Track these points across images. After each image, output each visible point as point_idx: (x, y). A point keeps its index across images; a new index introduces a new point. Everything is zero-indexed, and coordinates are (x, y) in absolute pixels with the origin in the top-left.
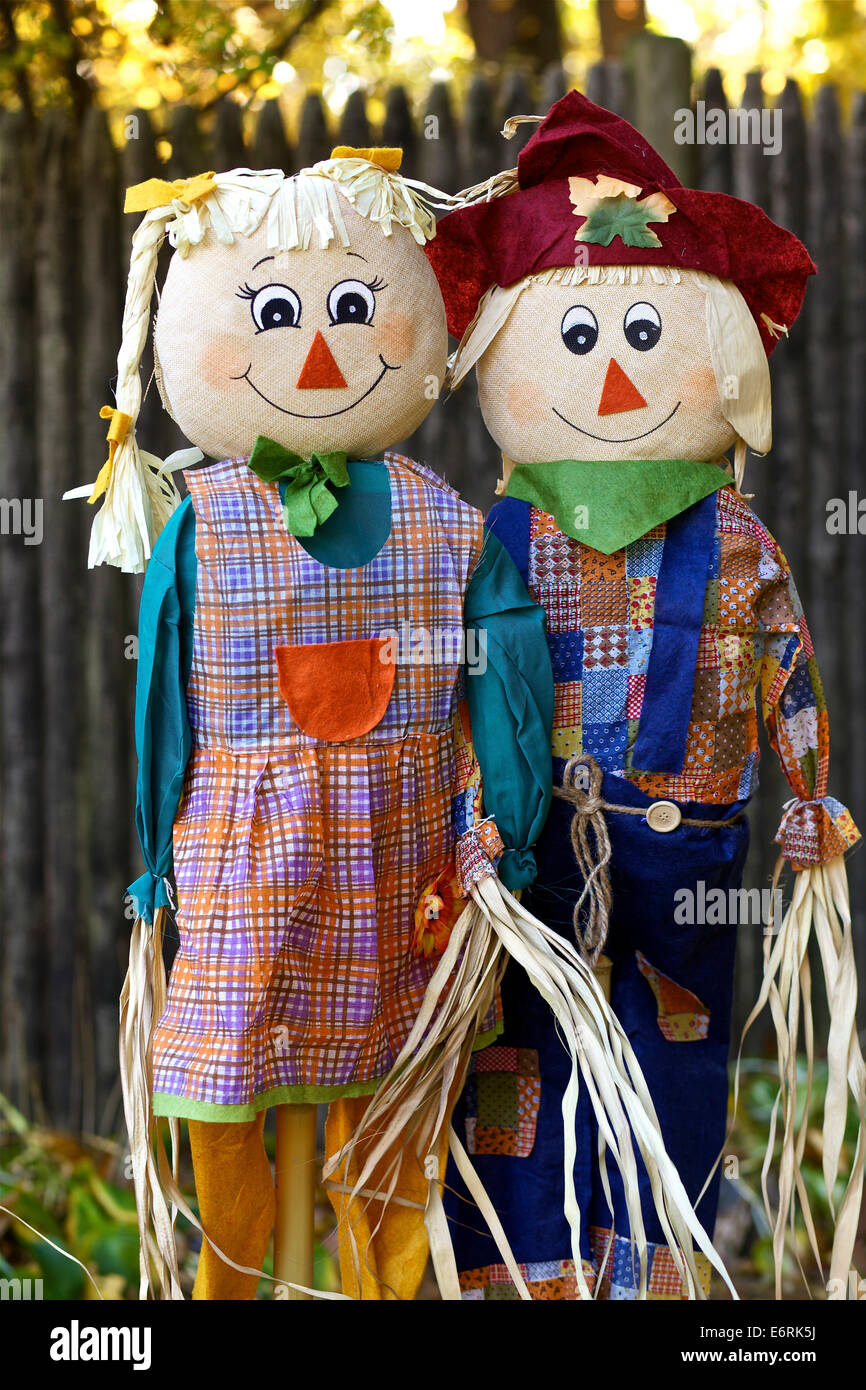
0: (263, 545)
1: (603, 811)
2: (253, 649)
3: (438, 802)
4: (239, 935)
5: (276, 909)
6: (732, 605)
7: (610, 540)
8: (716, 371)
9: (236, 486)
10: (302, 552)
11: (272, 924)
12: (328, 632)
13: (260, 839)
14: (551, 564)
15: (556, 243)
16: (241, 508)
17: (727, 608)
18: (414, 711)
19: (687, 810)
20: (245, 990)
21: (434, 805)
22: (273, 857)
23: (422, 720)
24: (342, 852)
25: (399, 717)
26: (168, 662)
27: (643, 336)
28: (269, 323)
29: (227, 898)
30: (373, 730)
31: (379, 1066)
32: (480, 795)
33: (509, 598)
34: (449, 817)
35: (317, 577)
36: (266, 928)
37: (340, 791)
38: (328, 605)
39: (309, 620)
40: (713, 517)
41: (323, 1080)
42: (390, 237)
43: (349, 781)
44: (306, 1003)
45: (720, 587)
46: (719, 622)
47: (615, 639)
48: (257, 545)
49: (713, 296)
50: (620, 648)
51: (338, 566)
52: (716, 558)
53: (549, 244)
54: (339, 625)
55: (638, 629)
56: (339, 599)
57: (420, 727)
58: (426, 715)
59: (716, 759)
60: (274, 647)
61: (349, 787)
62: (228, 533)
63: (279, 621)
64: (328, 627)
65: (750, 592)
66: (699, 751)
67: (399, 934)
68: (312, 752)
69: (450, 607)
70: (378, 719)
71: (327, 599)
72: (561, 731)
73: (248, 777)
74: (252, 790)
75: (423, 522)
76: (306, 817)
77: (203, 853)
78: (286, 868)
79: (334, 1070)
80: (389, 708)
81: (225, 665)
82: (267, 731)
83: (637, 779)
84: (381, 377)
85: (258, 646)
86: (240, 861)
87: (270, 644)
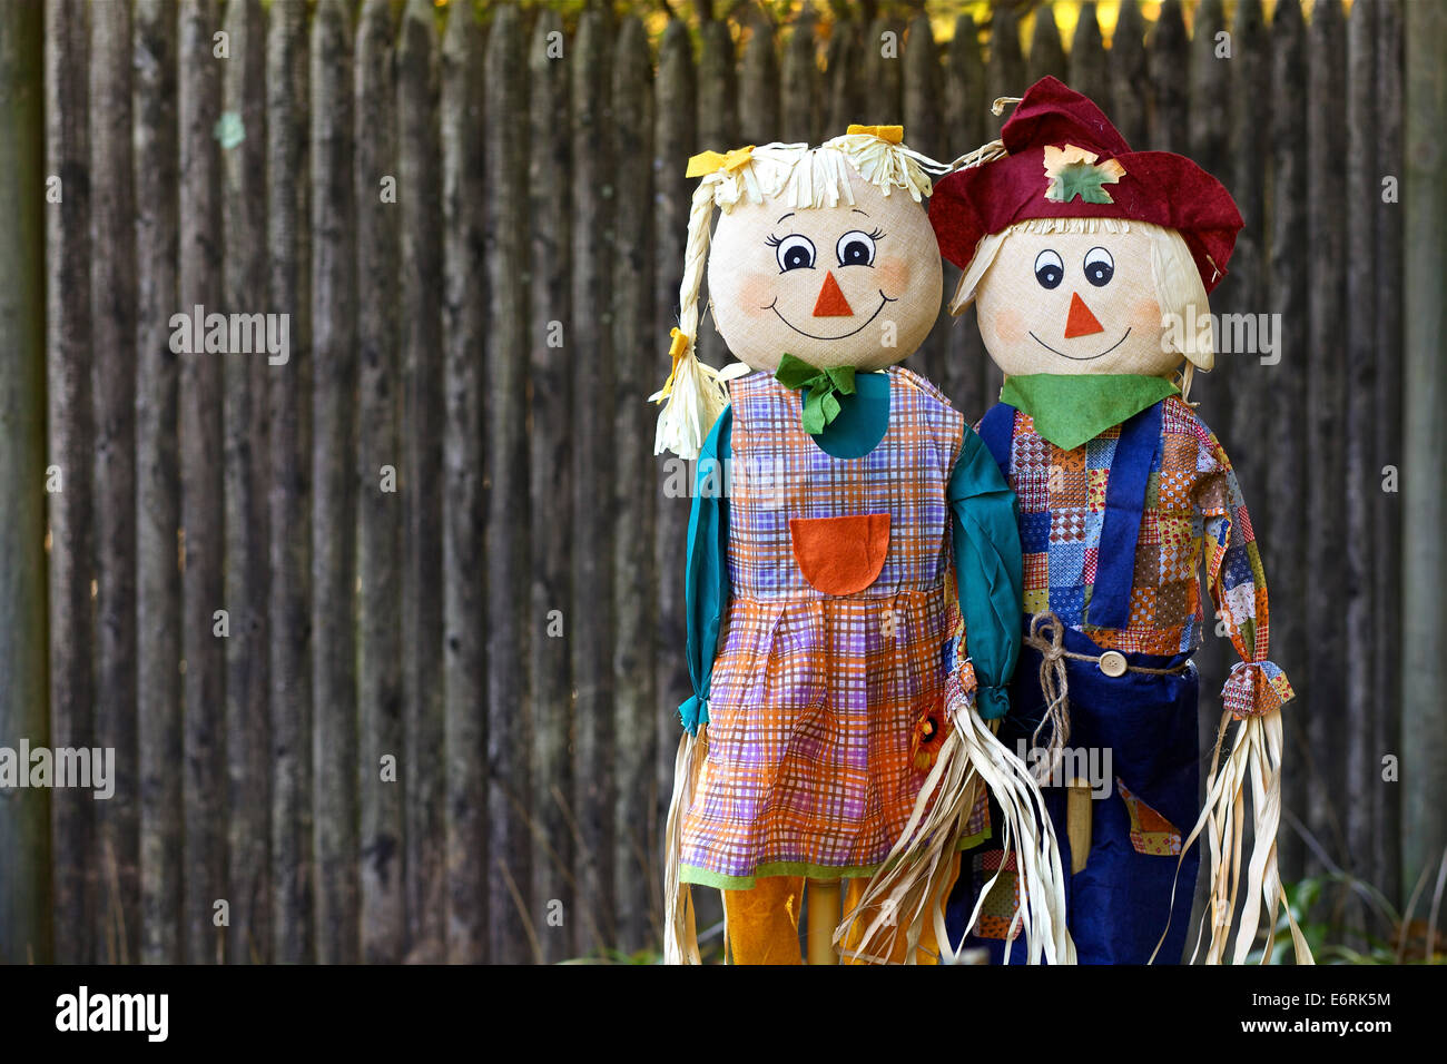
0: (784, 439)
1: (1064, 658)
2: (773, 521)
3: (928, 646)
4: (754, 745)
5: (783, 726)
6: (1170, 493)
7: (1070, 439)
8: (1160, 303)
9: (768, 392)
10: (814, 445)
11: (779, 738)
12: (834, 509)
13: (776, 671)
14: (1028, 458)
15: (1031, 199)
16: (769, 410)
17: (1165, 495)
18: (905, 573)
19: (1132, 659)
20: (756, 788)
21: (925, 649)
22: (783, 686)
23: (912, 580)
24: (842, 683)
25: (892, 577)
26: (710, 530)
27: (1099, 274)
28: (790, 265)
29: (746, 715)
30: (870, 587)
31: (875, 855)
32: (964, 642)
33: (986, 483)
34: (939, 659)
35: (825, 465)
36: (775, 741)
37: (842, 635)
38: (833, 488)
39: (818, 499)
40: (1160, 421)
41: (822, 861)
42: (889, 197)
43: (849, 627)
44: (810, 799)
45: (1160, 479)
46: (1159, 506)
47: (1075, 519)
48: (779, 439)
49: (1158, 241)
50: (1079, 526)
51: (842, 457)
52: (1159, 455)
53: (1025, 200)
54: (843, 503)
55: (1095, 511)
56: (843, 482)
57: (911, 586)
58: (916, 576)
59: (1157, 618)
60: (790, 519)
61: (849, 632)
62: (756, 429)
63: (793, 500)
64: (833, 504)
65: (1186, 483)
66: (1143, 612)
67: (899, 752)
68: (819, 603)
69: (935, 490)
70: (873, 578)
71: (833, 483)
72: (1031, 592)
73: (768, 621)
74: (771, 632)
75: (914, 423)
76: (810, 655)
77: (732, 680)
78: (793, 694)
79: (833, 854)
80: (884, 570)
81: (752, 533)
82: (785, 586)
83: (1092, 633)
84: (881, 308)
85: (777, 518)
86: (757, 687)
87: (786, 517)
